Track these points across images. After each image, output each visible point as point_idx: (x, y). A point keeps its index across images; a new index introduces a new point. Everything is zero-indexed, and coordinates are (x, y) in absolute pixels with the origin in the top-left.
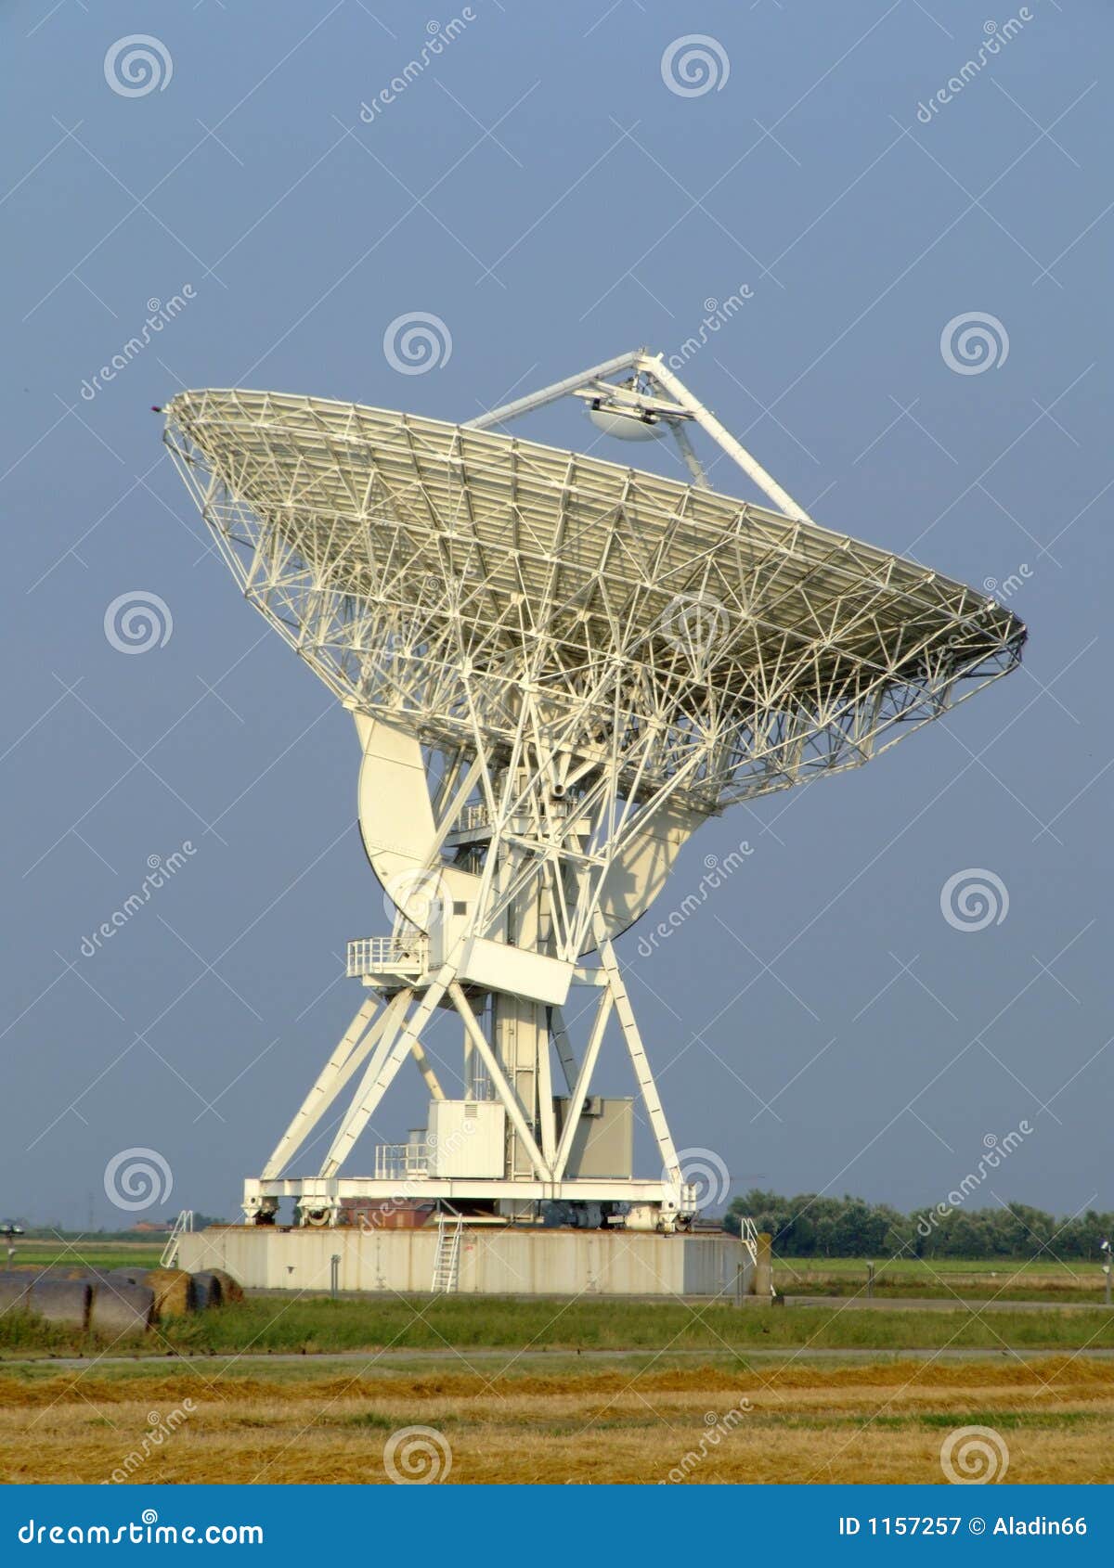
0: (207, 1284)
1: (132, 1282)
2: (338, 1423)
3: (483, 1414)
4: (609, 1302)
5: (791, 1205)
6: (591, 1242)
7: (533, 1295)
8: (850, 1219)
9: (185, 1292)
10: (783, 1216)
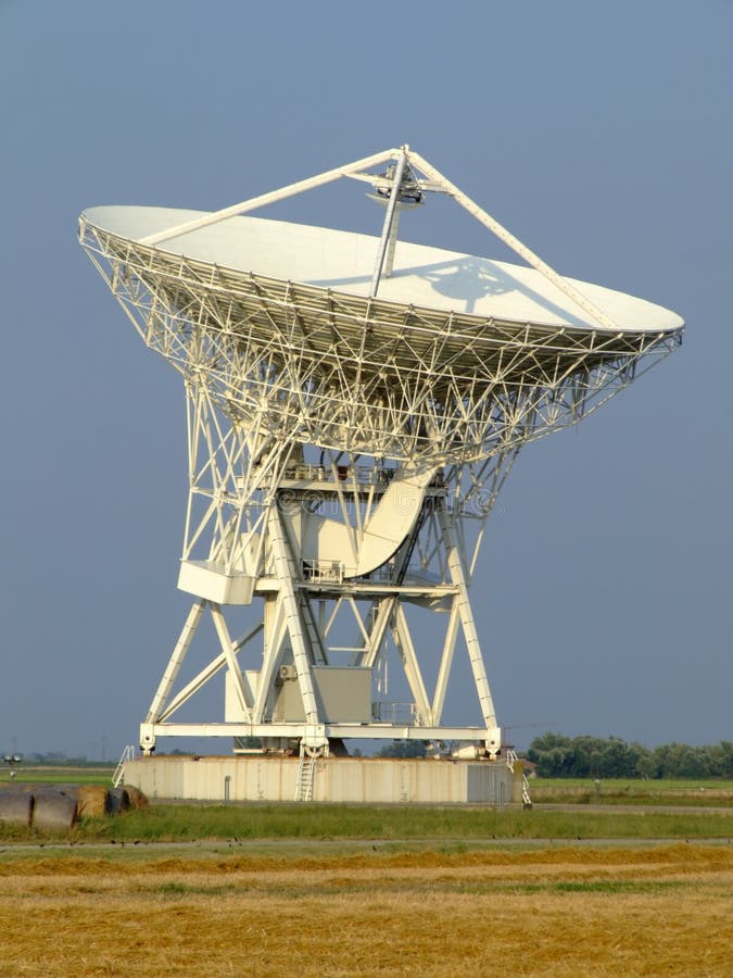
0: (119, 796)
1: (63, 794)
2: (149, 890)
3: (254, 883)
4: (411, 808)
5: (573, 743)
6: (404, 767)
7: (364, 803)
8: (613, 752)
9: (103, 801)
10: (566, 750)
